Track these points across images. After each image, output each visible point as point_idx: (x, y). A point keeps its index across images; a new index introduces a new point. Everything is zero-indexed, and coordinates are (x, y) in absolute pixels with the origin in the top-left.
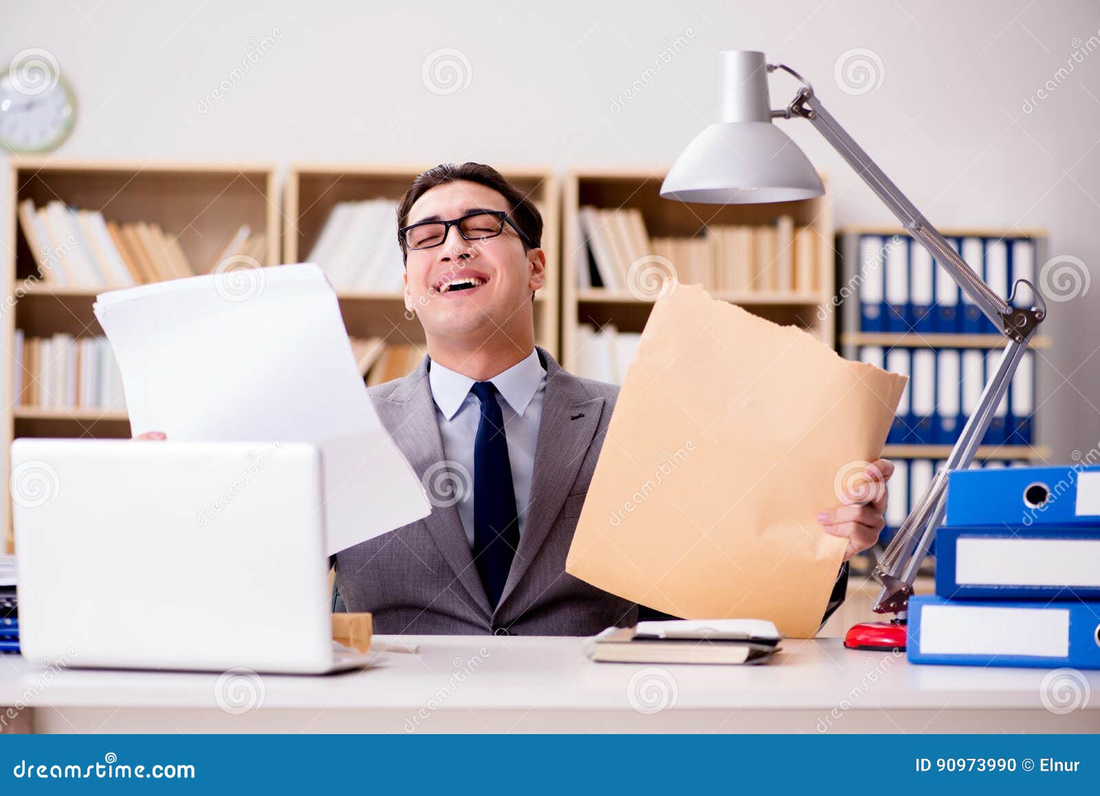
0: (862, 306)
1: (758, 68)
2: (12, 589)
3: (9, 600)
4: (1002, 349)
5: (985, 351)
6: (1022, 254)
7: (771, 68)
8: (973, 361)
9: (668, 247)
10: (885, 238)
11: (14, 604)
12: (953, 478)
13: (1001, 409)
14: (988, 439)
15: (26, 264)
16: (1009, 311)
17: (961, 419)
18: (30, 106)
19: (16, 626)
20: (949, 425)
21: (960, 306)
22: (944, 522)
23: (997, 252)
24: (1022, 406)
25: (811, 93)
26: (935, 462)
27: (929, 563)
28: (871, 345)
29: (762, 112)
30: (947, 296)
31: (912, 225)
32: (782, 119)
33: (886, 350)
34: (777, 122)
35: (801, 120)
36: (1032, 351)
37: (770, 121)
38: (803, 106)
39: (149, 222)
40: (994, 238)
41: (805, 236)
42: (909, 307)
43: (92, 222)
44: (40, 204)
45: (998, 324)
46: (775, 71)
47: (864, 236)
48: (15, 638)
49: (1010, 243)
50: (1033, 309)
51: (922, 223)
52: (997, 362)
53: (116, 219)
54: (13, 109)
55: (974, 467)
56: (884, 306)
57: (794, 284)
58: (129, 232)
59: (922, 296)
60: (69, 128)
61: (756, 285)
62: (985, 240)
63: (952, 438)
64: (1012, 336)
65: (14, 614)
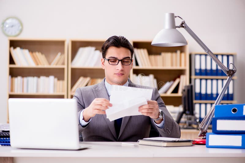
0: (195, 70)
1: (173, 17)
2: (9, 131)
3: (8, 134)
4: (226, 79)
5: (222, 80)
6: (231, 58)
7: (176, 17)
8: (220, 82)
9: (153, 57)
10: (201, 55)
11: (9, 135)
12: (216, 107)
13: (226, 92)
14: (223, 99)
15: (12, 61)
16: (228, 70)
17: (217, 95)
18: (12, 26)
19: (9, 140)
20: (215, 96)
21: (217, 69)
22: (214, 117)
23: (225, 58)
24: (231, 92)
25: (184, 22)
26: (212, 104)
27: (211, 126)
28: (198, 78)
29: (174, 26)
30: (214, 68)
31: (207, 51)
32: (178, 28)
33: (201, 79)
34: (177, 29)
35: (182, 28)
36: (233, 80)
37: (175, 28)
38: (183, 25)
39: (39, 52)
40: (225, 55)
41: (183, 55)
42: (206, 70)
43: (26, 52)
44: (15, 48)
45: (226, 73)
46: (177, 18)
47: (196, 54)
48: (9, 142)
49: (228, 56)
50: (234, 70)
51: (209, 51)
52: (225, 82)
53: (31, 51)
54: (9, 27)
55: (220, 105)
56: (200, 70)
57: (181, 65)
58: (34, 54)
59: (209, 68)
60: (21, 31)
61: (172, 65)
62: (222, 55)
63: (215, 99)
64: (229, 76)
65: (9, 137)
